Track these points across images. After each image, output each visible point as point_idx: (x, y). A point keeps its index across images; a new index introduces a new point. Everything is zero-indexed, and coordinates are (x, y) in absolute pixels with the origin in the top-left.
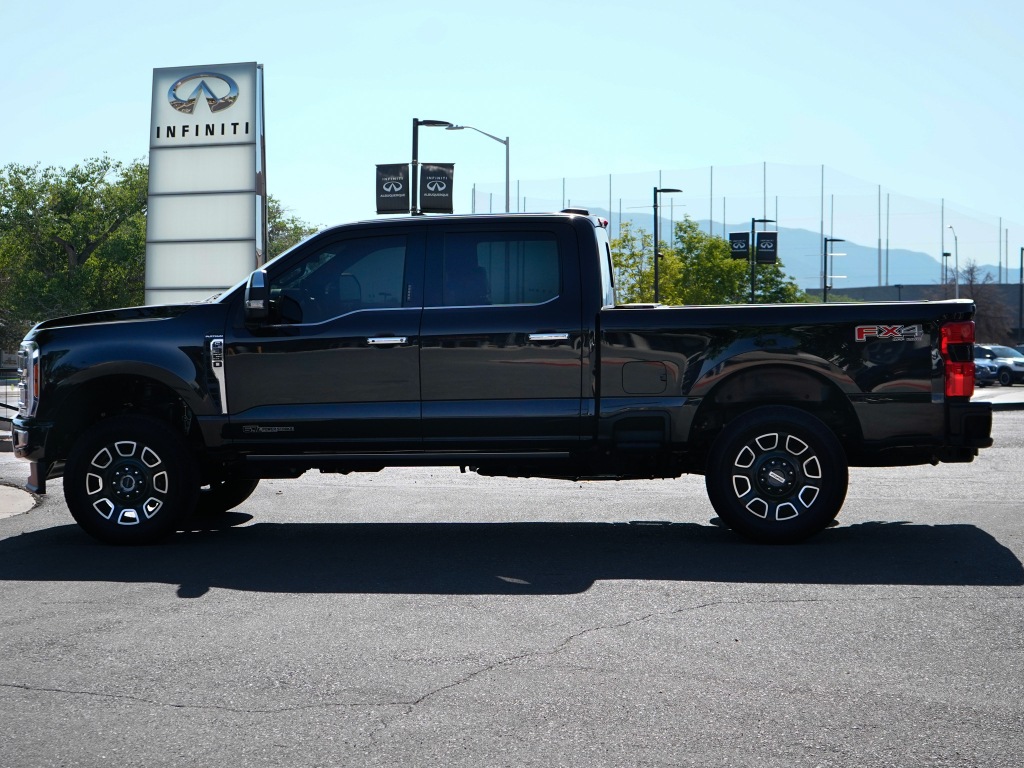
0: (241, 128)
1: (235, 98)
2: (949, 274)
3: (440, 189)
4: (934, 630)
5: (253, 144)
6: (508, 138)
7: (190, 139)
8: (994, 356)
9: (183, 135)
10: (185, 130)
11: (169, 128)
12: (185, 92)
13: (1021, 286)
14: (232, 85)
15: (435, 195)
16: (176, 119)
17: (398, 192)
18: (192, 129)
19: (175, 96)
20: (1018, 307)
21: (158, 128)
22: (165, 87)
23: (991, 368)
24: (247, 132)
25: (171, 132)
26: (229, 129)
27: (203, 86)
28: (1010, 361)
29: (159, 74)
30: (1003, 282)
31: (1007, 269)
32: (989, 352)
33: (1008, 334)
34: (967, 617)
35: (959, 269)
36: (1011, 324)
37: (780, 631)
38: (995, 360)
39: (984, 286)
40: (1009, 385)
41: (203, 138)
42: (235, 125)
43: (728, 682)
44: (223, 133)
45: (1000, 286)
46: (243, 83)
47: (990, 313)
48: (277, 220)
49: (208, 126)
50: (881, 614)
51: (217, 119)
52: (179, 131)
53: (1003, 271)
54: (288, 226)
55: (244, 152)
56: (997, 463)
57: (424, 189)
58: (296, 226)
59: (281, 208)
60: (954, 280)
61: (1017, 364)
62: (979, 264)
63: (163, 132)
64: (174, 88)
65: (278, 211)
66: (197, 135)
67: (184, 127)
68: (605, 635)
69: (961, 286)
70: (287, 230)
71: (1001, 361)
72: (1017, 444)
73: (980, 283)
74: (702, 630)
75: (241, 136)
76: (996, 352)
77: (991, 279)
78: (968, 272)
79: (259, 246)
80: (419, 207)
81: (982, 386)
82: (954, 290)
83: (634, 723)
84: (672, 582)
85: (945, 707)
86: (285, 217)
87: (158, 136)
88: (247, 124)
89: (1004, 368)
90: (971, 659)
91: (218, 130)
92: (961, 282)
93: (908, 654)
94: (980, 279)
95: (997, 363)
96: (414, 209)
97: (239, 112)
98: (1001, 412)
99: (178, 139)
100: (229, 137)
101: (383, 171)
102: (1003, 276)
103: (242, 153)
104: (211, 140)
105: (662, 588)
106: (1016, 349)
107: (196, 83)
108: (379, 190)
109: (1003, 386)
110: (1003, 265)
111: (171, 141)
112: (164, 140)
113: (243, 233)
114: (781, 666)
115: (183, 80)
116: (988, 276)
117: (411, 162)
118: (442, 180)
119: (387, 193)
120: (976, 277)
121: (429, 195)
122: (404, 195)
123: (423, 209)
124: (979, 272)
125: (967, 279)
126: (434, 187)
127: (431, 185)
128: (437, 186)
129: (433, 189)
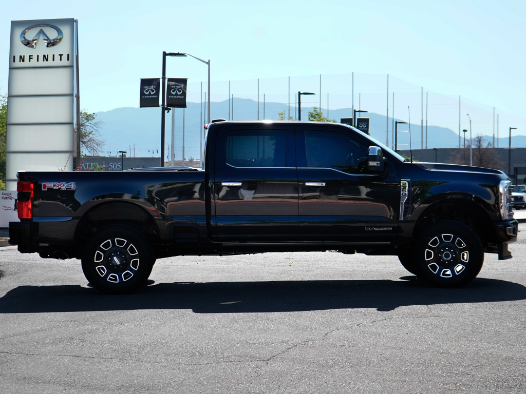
0: (65, 57)
1: (60, 39)
2: (466, 142)
4: (499, 328)
5: (72, 67)
6: (209, 61)
7: (34, 62)
9: (30, 61)
10: (30, 58)
11: (21, 57)
12: (30, 35)
13: (510, 149)
14: (59, 32)
15: (175, 97)
16: (25, 51)
17: (153, 95)
18: (35, 58)
19: (24, 38)
21: (14, 57)
22: (18, 32)
24: (68, 60)
25: (22, 59)
26: (57, 58)
27: (42, 32)
29: (15, 24)
30: (496, 146)
31: (498, 138)
34: (513, 322)
37: (426, 330)
39: (487, 149)
41: (42, 63)
42: (61, 55)
43: (410, 350)
44: (53, 60)
46: (66, 31)
49: (44, 56)
50: (472, 322)
51: (50, 52)
52: (27, 59)
53: (496, 140)
55: (67, 71)
57: (169, 93)
60: (469, 146)
63: (17, 59)
64: (24, 33)
66: (38, 61)
67: (30, 56)
68: (343, 332)
69: (473, 149)
73: (485, 147)
74: (388, 330)
75: (65, 62)
77: (490, 145)
78: (477, 141)
79: (75, 126)
80: (166, 104)
82: (469, 152)
83: (374, 366)
84: (365, 309)
85: (512, 358)
87: (14, 61)
88: (68, 55)
90: (519, 340)
91: (50, 58)
92: (473, 147)
93: (489, 338)
94: (484, 145)
96: (163, 105)
97: (63, 48)
99: (27, 63)
100: (57, 62)
101: (145, 83)
103: (65, 73)
104: (46, 63)
105: (362, 312)
107: (37, 30)
108: (142, 94)
110: (496, 136)
111: (22, 64)
112: (18, 63)
113: (66, 119)
114: (432, 343)
115: (29, 28)
117: (162, 77)
118: (180, 88)
119: (147, 95)
120: (482, 144)
121: (172, 97)
122: (156, 96)
123: (168, 105)
124: (484, 141)
125: (477, 145)
126: (175, 92)
127: (173, 91)
128: (177, 92)
129: (174, 93)
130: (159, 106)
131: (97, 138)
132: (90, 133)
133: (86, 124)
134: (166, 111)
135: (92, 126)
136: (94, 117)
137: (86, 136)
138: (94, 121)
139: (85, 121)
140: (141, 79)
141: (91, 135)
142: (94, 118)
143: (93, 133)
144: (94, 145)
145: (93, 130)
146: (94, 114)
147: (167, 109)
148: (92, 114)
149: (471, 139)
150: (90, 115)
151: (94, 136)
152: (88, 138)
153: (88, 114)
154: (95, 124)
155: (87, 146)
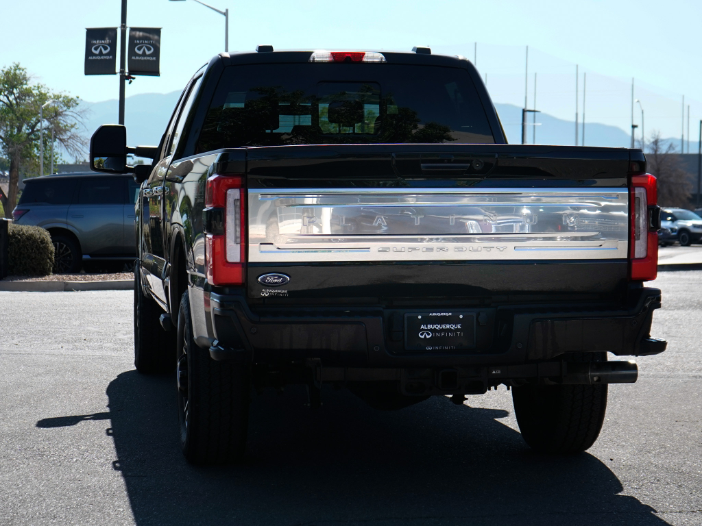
2: (636, 144)
3: (148, 53)
6: (227, 10)
8: (674, 219)
13: (699, 155)
15: (142, 58)
17: (106, 55)
20: (697, 174)
23: (672, 230)
28: (689, 224)
30: (685, 152)
31: (688, 142)
32: (670, 215)
33: (688, 198)
35: (645, 139)
36: (690, 190)
38: (675, 222)
39: (666, 155)
40: (688, 245)
45: (682, 156)
47: (672, 180)
48: (25, 87)
53: (685, 143)
54: (34, 92)
56: (669, 328)
57: (132, 52)
58: (41, 94)
59: (28, 76)
61: (695, 226)
62: (663, 137)
65: (25, 78)
70: (33, 96)
71: (681, 223)
72: (690, 306)
73: (664, 152)
76: (676, 215)
77: (674, 149)
78: (653, 142)
80: (127, 70)
81: (665, 245)
86: (30, 84)
89: (684, 230)
92: (647, 151)
94: (663, 149)
95: (677, 225)
96: (122, 72)
98: (678, 272)
101: (94, 35)
102: (685, 147)
106: (696, 212)
108: (88, 53)
109: (683, 245)
110: (685, 138)
116: (671, 146)
117: (120, 25)
118: (150, 44)
119: (95, 55)
120: (660, 147)
121: (137, 58)
122: (111, 57)
123: (131, 72)
124: (663, 142)
125: (653, 149)
126: (142, 50)
127: (139, 49)
128: (144, 50)
129: (140, 52)
130: (115, 73)
131: (82, 134)
132: (72, 126)
133: (64, 113)
134: (127, 82)
135: (75, 115)
136: (77, 102)
137: (65, 131)
138: (78, 109)
139: (65, 108)
140: (87, 29)
141: (73, 130)
142: (77, 104)
143: (76, 127)
144: (79, 144)
145: (77, 122)
146: (78, 97)
147: (128, 78)
148: (75, 98)
149: (643, 138)
150: (72, 99)
151: (78, 131)
152: (69, 134)
153: (70, 97)
154: (80, 114)
155: (67, 147)
